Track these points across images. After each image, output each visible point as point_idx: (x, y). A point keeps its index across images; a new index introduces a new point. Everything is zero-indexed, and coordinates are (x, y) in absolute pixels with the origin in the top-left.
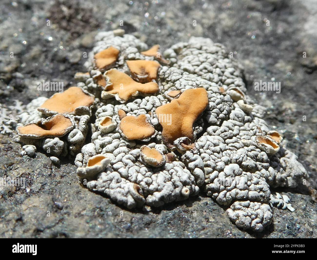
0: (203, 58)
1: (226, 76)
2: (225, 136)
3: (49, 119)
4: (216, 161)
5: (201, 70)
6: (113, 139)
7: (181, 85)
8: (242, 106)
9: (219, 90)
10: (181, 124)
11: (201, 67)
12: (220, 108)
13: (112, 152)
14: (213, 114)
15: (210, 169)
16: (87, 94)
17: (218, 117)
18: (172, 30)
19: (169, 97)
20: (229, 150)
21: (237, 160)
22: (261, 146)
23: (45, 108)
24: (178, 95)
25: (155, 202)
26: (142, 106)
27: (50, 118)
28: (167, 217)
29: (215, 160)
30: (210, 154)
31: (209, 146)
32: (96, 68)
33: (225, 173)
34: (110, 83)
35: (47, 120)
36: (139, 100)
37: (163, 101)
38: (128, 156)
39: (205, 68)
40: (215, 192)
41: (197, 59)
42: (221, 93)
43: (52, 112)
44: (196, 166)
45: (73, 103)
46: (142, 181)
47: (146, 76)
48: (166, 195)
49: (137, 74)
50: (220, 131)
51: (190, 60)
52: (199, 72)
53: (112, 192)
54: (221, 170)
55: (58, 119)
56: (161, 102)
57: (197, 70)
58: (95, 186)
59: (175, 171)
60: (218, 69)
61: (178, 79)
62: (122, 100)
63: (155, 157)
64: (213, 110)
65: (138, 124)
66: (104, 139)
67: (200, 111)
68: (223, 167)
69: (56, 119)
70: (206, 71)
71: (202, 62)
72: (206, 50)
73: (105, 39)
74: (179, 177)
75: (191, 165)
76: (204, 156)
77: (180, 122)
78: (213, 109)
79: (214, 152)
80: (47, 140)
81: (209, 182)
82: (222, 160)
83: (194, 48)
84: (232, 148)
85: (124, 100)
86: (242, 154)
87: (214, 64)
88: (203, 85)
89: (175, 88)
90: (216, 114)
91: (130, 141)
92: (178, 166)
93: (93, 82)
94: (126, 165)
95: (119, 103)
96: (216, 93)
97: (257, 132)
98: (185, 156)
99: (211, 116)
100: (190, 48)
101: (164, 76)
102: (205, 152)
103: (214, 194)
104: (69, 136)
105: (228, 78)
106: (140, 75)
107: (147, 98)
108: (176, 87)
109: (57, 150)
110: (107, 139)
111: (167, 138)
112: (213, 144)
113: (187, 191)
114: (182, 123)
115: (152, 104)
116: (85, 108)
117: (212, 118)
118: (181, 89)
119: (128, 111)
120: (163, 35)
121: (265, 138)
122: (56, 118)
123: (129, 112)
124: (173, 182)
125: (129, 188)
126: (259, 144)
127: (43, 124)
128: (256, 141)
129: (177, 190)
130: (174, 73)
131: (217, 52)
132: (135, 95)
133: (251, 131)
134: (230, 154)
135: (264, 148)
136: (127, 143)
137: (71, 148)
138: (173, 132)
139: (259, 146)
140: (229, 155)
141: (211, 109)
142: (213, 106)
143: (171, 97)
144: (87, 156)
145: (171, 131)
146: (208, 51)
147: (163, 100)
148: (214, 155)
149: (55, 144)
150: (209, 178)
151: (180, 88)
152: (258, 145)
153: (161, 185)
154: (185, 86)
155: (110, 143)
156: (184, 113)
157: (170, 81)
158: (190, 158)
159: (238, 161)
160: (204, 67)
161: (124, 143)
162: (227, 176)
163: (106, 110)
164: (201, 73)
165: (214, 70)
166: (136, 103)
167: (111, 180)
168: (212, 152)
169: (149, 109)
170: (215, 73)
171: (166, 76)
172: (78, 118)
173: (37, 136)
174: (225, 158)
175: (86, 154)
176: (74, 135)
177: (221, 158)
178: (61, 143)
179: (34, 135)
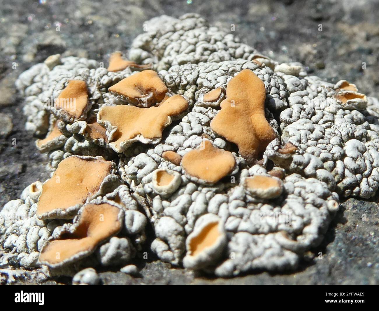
0: (192, 38)
1: (232, 47)
2: (308, 115)
3: (77, 220)
4: (328, 149)
5: (202, 54)
6: (191, 194)
7: (210, 81)
8: (289, 71)
9: (255, 64)
10: (253, 128)
11: (199, 50)
12: (275, 85)
13: (206, 212)
14: (273, 96)
15: (330, 163)
16: (90, 160)
17: (281, 98)
18: (109, 27)
19: (210, 103)
20: (327, 128)
21: (348, 134)
22: (347, 105)
23: (55, 210)
24: (221, 95)
25: (314, 241)
26: (188, 132)
27: (78, 217)
28: (340, 250)
29: (326, 149)
30: (316, 144)
31: (306, 135)
32: (72, 119)
33: (352, 157)
34: (114, 128)
35: (76, 223)
36: (176, 128)
37: (207, 112)
38: (234, 203)
39: (206, 49)
40: (354, 188)
41: (184, 44)
42: (260, 66)
43: (72, 208)
44: (316, 168)
45: (82, 181)
46: (279, 224)
47: (151, 94)
48: (321, 223)
49: (139, 98)
50: (296, 112)
51: (176, 49)
52: (201, 58)
53: (264, 261)
54: (343, 156)
55: (91, 212)
56: (206, 114)
57: (197, 56)
58: (235, 268)
59: (302, 189)
60: (218, 43)
61: (198, 77)
62: (154, 139)
63: (268, 185)
64: (271, 91)
65: (208, 157)
66: (179, 202)
67: (264, 99)
68: (342, 152)
69: (88, 214)
70: (209, 52)
71: (195, 44)
72: (182, 28)
73: (37, 79)
74: (312, 192)
75: (309, 170)
76: (313, 151)
77: (251, 126)
78: (270, 89)
79: (317, 140)
80: (103, 248)
81: (341, 179)
82: (334, 144)
83: (168, 32)
84: (330, 124)
85: (158, 138)
86: (347, 125)
87: (210, 40)
88: (234, 68)
89: (206, 89)
90: (276, 94)
91: (216, 184)
92: (297, 180)
93: (77, 141)
94: (241, 216)
95: (151, 146)
96: (255, 69)
97: (327, 92)
98: (295, 163)
99: (273, 99)
100: (161, 35)
101: (175, 83)
102: (308, 146)
103: (354, 191)
104: (128, 226)
105: (236, 48)
106: (143, 97)
107: (185, 119)
108: (206, 87)
109: (125, 255)
110: (182, 199)
111: (251, 155)
112: (308, 130)
113: (334, 205)
114: (253, 125)
115: (199, 123)
116: (113, 177)
117: (278, 101)
118: (214, 86)
119: (176, 149)
120: (102, 39)
121: (342, 94)
122: (86, 213)
123: (178, 149)
124: (312, 202)
125: (278, 243)
126: (343, 104)
127: (72, 232)
128: (337, 103)
129: (323, 210)
130: (183, 72)
131: (196, 25)
132: (168, 123)
133: (319, 94)
134: (333, 131)
135: (353, 105)
136: (214, 189)
137: (138, 240)
138: (253, 143)
139: (346, 106)
140: (333, 134)
141: (268, 91)
142: (268, 86)
143: (212, 102)
144: (174, 236)
145: (251, 143)
146: (186, 28)
147: (207, 110)
148: (320, 143)
149: (119, 247)
150: (337, 174)
151: (212, 85)
152: (342, 106)
153: (305, 215)
154: (216, 80)
155: (190, 202)
156: (247, 112)
157: (188, 83)
158: (302, 163)
159: (350, 135)
160: (203, 49)
161: (209, 191)
162: (354, 159)
163: (143, 164)
164: (204, 58)
165: (215, 46)
166: (175, 133)
167: (249, 247)
168: (315, 141)
169: (201, 131)
170: (219, 49)
171: (177, 80)
172: (113, 196)
173: (86, 252)
174: (335, 140)
175: (170, 236)
176: (132, 220)
177: (331, 142)
178: (124, 242)
179: (82, 253)
